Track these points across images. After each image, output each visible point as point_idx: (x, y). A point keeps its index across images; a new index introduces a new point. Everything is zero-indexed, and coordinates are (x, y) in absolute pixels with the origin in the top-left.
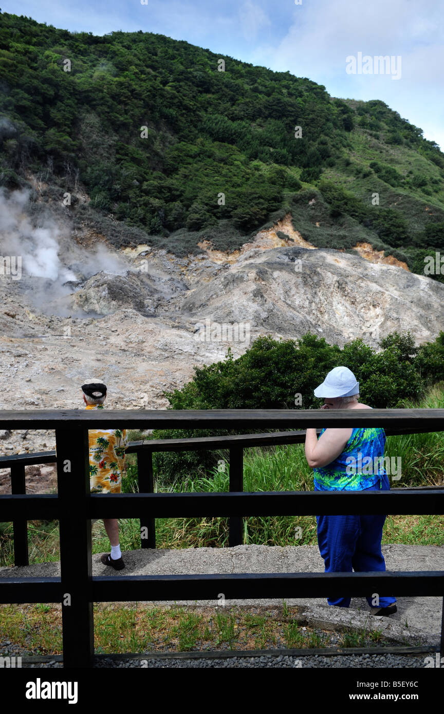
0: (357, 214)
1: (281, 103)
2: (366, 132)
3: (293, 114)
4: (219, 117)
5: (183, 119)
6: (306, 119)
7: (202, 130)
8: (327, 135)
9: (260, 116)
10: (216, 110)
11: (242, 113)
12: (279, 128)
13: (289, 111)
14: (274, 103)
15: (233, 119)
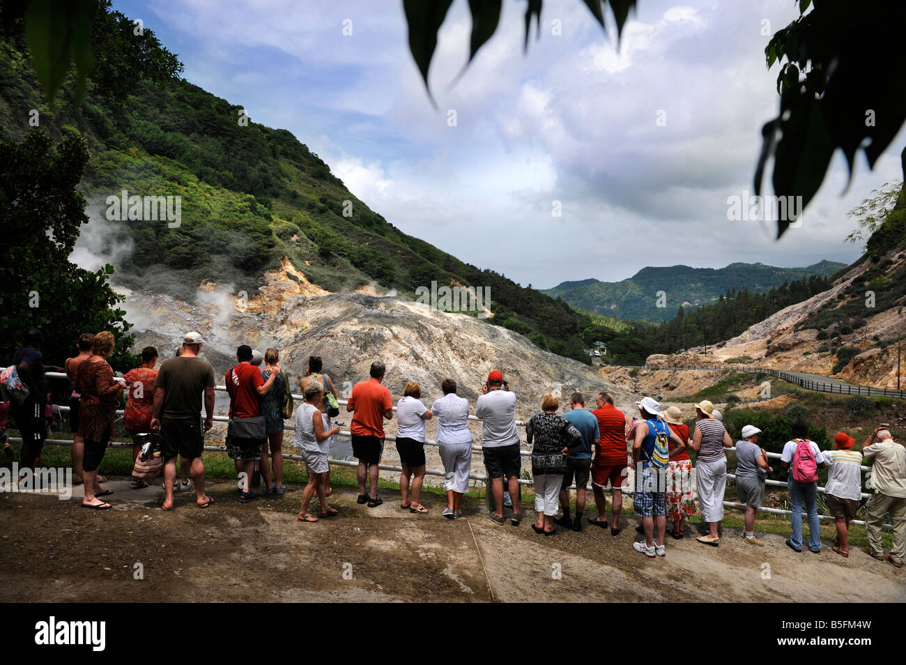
0: (346, 254)
1: (215, 119)
2: (291, 163)
3: (229, 133)
4: (151, 125)
5: (109, 120)
6: (243, 141)
7: (132, 137)
8: (265, 161)
9: (194, 131)
10: (143, 115)
11: (173, 124)
12: (217, 147)
13: (224, 130)
14: (208, 119)
15: (166, 129)
